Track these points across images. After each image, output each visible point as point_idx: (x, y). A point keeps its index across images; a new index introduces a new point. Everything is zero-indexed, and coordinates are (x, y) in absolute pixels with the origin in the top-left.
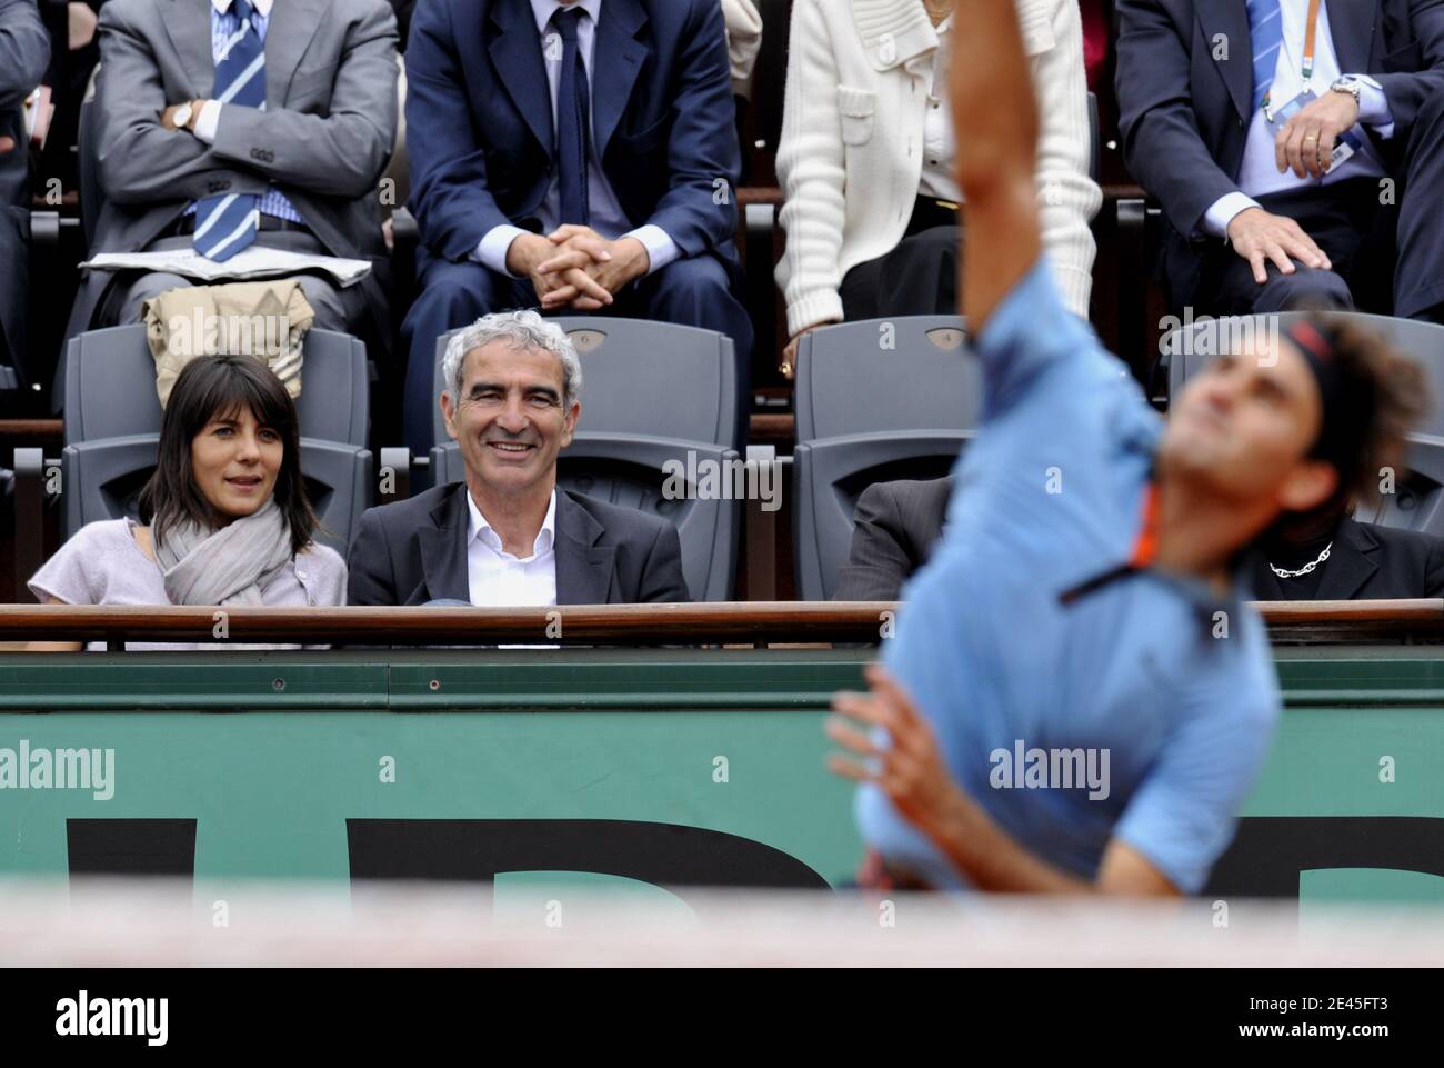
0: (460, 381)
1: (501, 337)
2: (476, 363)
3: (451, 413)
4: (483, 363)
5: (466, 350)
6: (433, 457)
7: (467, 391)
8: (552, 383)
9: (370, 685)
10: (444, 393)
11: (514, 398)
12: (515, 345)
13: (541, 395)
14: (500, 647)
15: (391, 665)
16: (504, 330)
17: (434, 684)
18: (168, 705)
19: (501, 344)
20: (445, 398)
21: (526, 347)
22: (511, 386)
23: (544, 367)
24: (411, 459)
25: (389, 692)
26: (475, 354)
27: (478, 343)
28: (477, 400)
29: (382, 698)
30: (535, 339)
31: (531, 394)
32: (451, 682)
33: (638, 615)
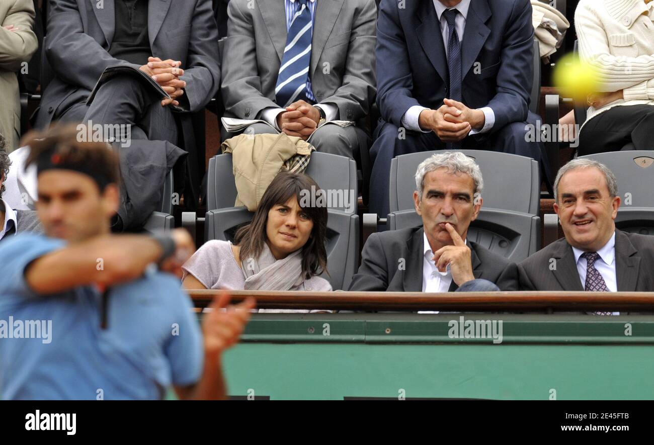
0: (423, 187)
1: (443, 167)
2: (430, 180)
3: (418, 203)
4: (434, 180)
5: (426, 171)
6: (389, 218)
7: (425, 192)
8: (467, 190)
9: (357, 330)
10: (415, 192)
11: (448, 199)
12: (450, 172)
13: (461, 196)
14: (420, 312)
15: (367, 321)
16: (443, 164)
17: (388, 331)
18: (256, 339)
19: (442, 171)
20: (416, 195)
21: (455, 173)
22: (447, 192)
23: (463, 182)
24: (378, 219)
25: (366, 334)
26: (430, 174)
27: (431, 169)
28: (430, 198)
29: (362, 337)
30: (458, 169)
31: (457, 196)
32: (396, 329)
33: (489, 297)
